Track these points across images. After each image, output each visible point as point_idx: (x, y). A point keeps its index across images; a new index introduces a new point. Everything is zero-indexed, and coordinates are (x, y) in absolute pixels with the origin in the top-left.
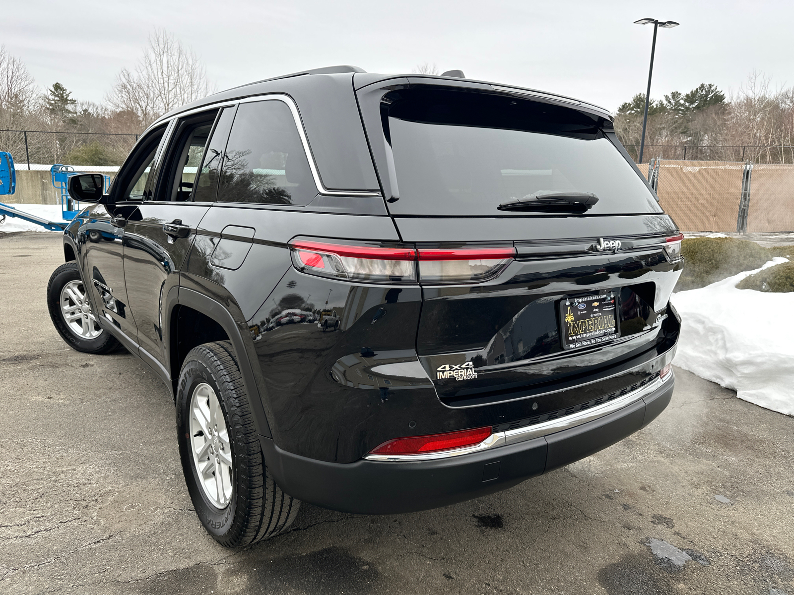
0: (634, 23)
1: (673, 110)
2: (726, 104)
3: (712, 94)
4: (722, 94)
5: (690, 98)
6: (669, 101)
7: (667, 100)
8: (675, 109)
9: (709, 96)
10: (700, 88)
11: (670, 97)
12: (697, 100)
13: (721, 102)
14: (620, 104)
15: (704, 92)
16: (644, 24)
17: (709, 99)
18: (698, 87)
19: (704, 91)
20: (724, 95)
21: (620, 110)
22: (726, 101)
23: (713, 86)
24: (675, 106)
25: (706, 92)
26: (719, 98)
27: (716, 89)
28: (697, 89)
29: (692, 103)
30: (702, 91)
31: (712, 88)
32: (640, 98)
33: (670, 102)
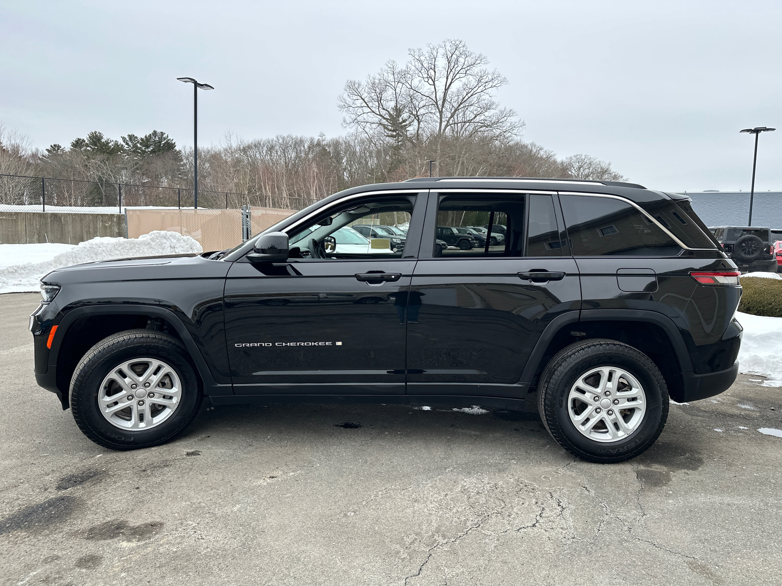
0: (178, 79)
1: (131, 151)
2: (178, 152)
3: (165, 141)
4: (173, 142)
5: (146, 142)
6: (127, 142)
7: (124, 141)
8: (134, 151)
9: (163, 143)
10: (153, 134)
11: (128, 139)
12: (152, 145)
13: (173, 149)
14: (73, 139)
15: (157, 139)
16: (186, 82)
17: (162, 145)
18: (151, 133)
19: (157, 137)
20: (175, 143)
21: (74, 145)
22: (177, 148)
23: (165, 134)
24: (133, 148)
25: (159, 138)
26: (170, 146)
27: (168, 137)
28: (150, 135)
29: (148, 147)
30: (155, 137)
31: (164, 136)
32: (96, 136)
33: (127, 144)
